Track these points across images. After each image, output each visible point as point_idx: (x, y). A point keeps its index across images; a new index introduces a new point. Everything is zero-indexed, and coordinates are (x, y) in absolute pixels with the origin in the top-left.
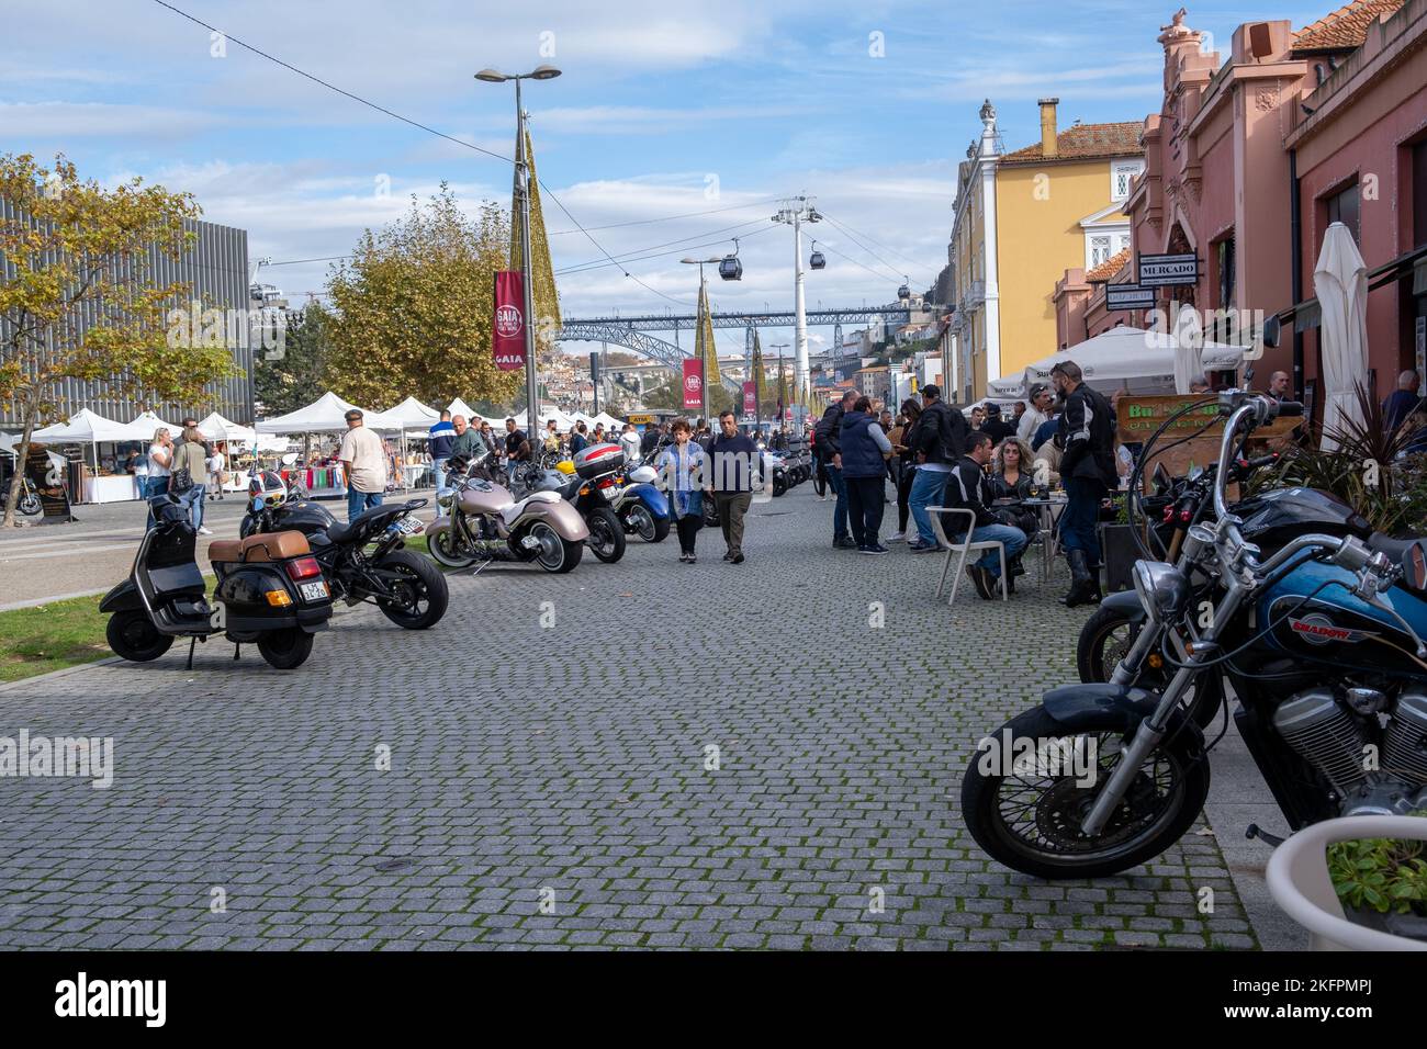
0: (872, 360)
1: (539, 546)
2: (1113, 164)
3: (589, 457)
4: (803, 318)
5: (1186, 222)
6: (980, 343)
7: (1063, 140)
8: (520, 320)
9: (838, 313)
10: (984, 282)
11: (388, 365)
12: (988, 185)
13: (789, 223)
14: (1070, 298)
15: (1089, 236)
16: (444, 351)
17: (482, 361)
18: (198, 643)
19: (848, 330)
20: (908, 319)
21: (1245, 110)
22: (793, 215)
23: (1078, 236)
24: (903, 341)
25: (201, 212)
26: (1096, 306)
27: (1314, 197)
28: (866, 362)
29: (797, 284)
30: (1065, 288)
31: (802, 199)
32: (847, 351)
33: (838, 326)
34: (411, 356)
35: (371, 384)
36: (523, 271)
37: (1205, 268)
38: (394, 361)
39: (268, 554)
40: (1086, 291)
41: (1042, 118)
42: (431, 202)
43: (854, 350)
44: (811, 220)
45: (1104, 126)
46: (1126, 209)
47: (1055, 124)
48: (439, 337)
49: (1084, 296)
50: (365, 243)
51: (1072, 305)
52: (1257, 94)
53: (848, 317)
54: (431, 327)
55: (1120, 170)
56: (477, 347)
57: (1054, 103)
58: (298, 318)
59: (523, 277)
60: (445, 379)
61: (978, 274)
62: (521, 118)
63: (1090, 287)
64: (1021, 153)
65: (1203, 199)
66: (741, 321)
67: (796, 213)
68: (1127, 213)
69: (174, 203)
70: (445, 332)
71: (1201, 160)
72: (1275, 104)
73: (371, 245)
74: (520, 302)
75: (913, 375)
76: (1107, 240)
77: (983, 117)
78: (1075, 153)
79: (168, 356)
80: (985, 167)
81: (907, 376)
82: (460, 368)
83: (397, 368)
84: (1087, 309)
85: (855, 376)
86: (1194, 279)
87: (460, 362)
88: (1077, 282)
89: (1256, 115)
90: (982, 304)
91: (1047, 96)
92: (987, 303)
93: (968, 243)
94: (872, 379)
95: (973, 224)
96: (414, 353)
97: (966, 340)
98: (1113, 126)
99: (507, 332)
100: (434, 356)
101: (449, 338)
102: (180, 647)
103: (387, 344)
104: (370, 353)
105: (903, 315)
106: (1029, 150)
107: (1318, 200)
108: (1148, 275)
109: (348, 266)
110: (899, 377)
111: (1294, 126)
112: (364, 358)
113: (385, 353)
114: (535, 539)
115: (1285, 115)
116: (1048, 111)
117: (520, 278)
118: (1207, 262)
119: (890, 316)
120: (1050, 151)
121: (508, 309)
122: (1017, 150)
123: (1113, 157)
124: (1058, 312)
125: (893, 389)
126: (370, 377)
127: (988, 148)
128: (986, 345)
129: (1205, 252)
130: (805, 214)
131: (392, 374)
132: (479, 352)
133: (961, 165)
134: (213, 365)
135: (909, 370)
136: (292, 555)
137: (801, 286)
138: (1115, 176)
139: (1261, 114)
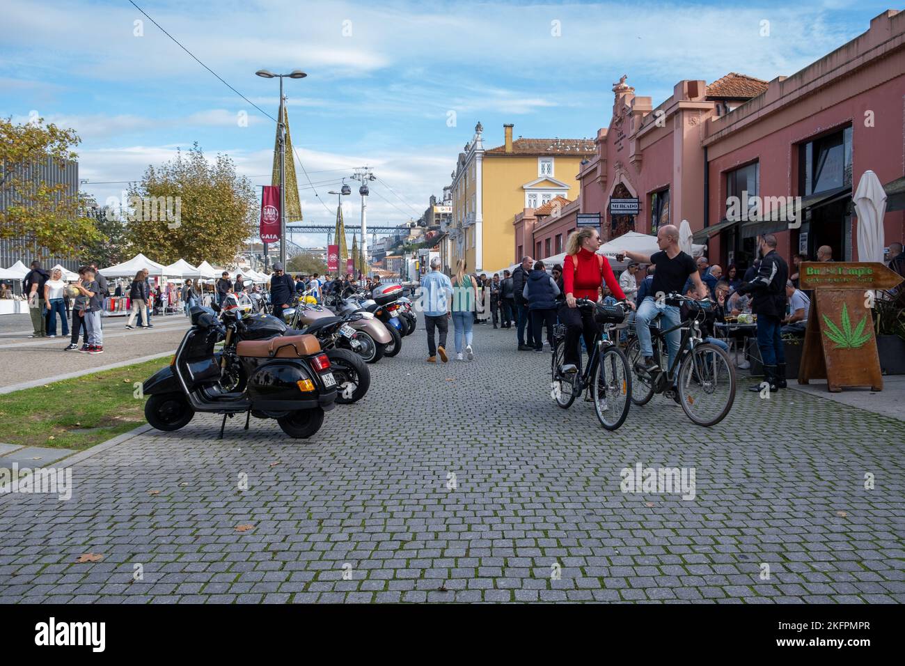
0: (392, 252)
1: (360, 346)
2: (539, 159)
3: (385, 292)
4: (365, 230)
5: (628, 183)
6: (470, 244)
7: (515, 145)
8: (277, 215)
9: (374, 228)
10: (475, 213)
11: (162, 241)
12: (479, 165)
13: (359, 180)
14: (526, 223)
15: (527, 193)
16: (196, 235)
17: (217, 241)
18: (228, 418)
19: (378, 237)
20: (409, 233)
21: (683, 124)
22: (361, 176)
23: (522, 193)
24: (407, 243)
25: (80, 141)
26: (539, 228)
27: (721, 171)
28: (388, 253)
29: (362, 211)
30: (524, 218)
31: (366, 168)
32: (379, 247)
33: (374, 234)
34: (176, 237)
35: (153, 251)
36: (280, 187)
37: (644, 206)
38: (166, 239)
39: (297, 352)
40: (534, 219)
41: (505, 133)
42: (189, 152)
43: (382, 247)
44: (370, 179)
45: (533, 140)
46: (579, 177)
47: (512, 137)
48: (194, 227)
49: (532, 222)
50: (149, 173)
51: (527, 226)
52: (689, 117)
53: (380, 230)
54: (189, 222)
55: (542, 161)
56: (215, 234)
57: (511, 126)
58: (103, 213)
59: (280, 190)
60: (196, 251)
61: (470, 209)
62: (282, 99)
63: (536, 217)
64: (494, 150)
65: (642, 170)
66: (325, 230)
67: (363, 175)
68: (579, 179)
69: (63, 135)
70: (197, 224)
71: (642, 151)
72: (698, 123)
73: (153, 174)
74: (278, 205)
75: (417, 260)
76: (535, 196)
77: (477, 131)
78: (521, 152)
79: (58, 226)
80: (477, 155)
81: (414, 261)
82: (204, 244)
83: (168, 243)
84: (534, 229)
85: (383, 260)
86: (637, 212)
87: (204, 241)
88: (529, 215)
89: (689, 127)
90: (473, 224)
91: (508, 123)
92: (477, 224)
93: (464, 193)
94: (391, 262)
95: (467, 184)
96: (178, 235)
97: (460, 243)
98: (537, 140)
99: (269, 221)
100: (189, 237)
101: (198, 227)
102: (204, 419)
103: (162, 230)
104: (152, 234)
105: (406, 231)
106: (498, 148)
107: (722, 172)
108: (615, 208)
109: (138, 185)
110: (410, 261)
111: (707, 136)
112: (148, 237)
113: (161, 234)
114: (357, 341)
115: (702, 128)
116: (508, 130)
117: (278, 191)
118: (645, 204)
119: (401, 231)
120: (509, 150)
121: (270, 208)
122: (492, 148)
123: (540, 155)
124: (516, 230)
125: (406, 267)
126: (152, 247)
127: (479, 146)
128: (475, 245)
129: (644, 198)
130: (368, 176)
131: (164, 246)
132: (215, 236)
133: (460, 154)
134: (88, 232)
135: (415, 258)
136: (313, 353)
137: (365, 213)
138: (540, 165)
139: (690, 127)
